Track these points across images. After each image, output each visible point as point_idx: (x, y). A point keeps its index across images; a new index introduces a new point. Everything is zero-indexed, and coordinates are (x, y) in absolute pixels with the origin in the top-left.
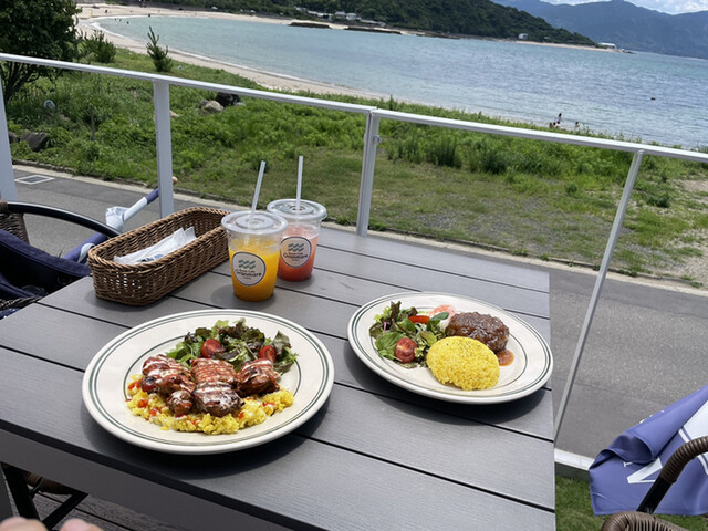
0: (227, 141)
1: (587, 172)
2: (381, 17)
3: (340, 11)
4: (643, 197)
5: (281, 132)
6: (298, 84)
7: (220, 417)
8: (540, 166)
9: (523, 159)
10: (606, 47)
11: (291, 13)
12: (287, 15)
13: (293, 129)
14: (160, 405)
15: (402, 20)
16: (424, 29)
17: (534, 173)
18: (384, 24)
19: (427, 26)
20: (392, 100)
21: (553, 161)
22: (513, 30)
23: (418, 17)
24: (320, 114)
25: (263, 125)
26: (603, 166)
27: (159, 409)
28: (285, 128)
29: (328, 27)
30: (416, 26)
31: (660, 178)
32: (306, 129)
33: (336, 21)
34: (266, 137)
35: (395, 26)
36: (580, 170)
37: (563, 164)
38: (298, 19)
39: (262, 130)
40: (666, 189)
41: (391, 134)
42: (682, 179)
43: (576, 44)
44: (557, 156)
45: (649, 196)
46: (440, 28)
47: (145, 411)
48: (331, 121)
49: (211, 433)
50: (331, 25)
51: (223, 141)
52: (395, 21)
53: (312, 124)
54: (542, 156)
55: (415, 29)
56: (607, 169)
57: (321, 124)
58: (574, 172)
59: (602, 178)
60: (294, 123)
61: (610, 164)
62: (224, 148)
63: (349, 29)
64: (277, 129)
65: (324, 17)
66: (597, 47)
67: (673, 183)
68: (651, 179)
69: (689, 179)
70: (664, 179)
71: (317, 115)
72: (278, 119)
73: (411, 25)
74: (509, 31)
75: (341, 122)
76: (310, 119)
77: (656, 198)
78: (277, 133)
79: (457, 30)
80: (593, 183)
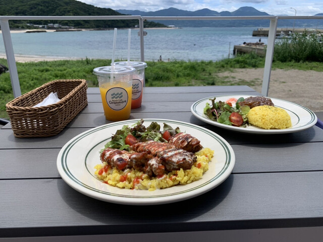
0: (6, 90)
1: (181, 76)
2: (71, 24)
3: (50, 23)
4: (205, 82)
5: (35, 81)
6: (37, 59)
7: (190, 169)
8: (162, 77)
9: (154, 75)
10: (171, 27)
11: (24, 27)
12: (23, 28)
13: (41, 79)
14: (139, 174)
15: (81, 25)
16: (93, 28)
17: (160, 80)
18: (73, 27)
19: (94, 26)
20: (87, 59)
21: (166, 74)
22: (132, 24)
23: (88, 23)
24: (54, 70)
25: (24, 79)
26: (186, 73)
27: (141, 178)
28: (37, 79)
29: (45, 31)
30: (89, 26)
31: (208, 74)
32: (48, 78)
33: (49, 28)
34: (28, 85)
35: (79, 28)
36: (178, 76)
37: (170, 75)
38: (29, 29)
39: (25, 81)
40: (212, 78)
41: (91, 73)
42: (216, 73)
43: (159, 27)
44: (167, 72)
45: (207, 82)
46: (100, 26)
47: (126, 183)
48: (60, 72)
49: (186, 183)
50: (47, 31)
51: (4, 90)
52: (78, 25)
53: (51, 75)
54: (161, 73)
55: (89, 28)
56: (188, 74)
57: (55, 74)
58: (175, 77)
59: (187, 78)
60: (41, 76)
61: (188, 72)
62: (5, 94)
63: (57, 31)
64: (32, 80)
65: (43, 27)
66: (168, 27)
67: (214, 75)
68: (205, 75)
69: (219, 72)
70: (210, 74)
71: (52, 71)
72: (32, 75)
73: (86, 26)
74: (130, 25)
75: (65, 72)
76: (49, 73)
77: (210, 82)
78: (33, 82)
79: (107, 26)
80: (184, 80)
